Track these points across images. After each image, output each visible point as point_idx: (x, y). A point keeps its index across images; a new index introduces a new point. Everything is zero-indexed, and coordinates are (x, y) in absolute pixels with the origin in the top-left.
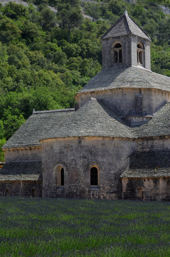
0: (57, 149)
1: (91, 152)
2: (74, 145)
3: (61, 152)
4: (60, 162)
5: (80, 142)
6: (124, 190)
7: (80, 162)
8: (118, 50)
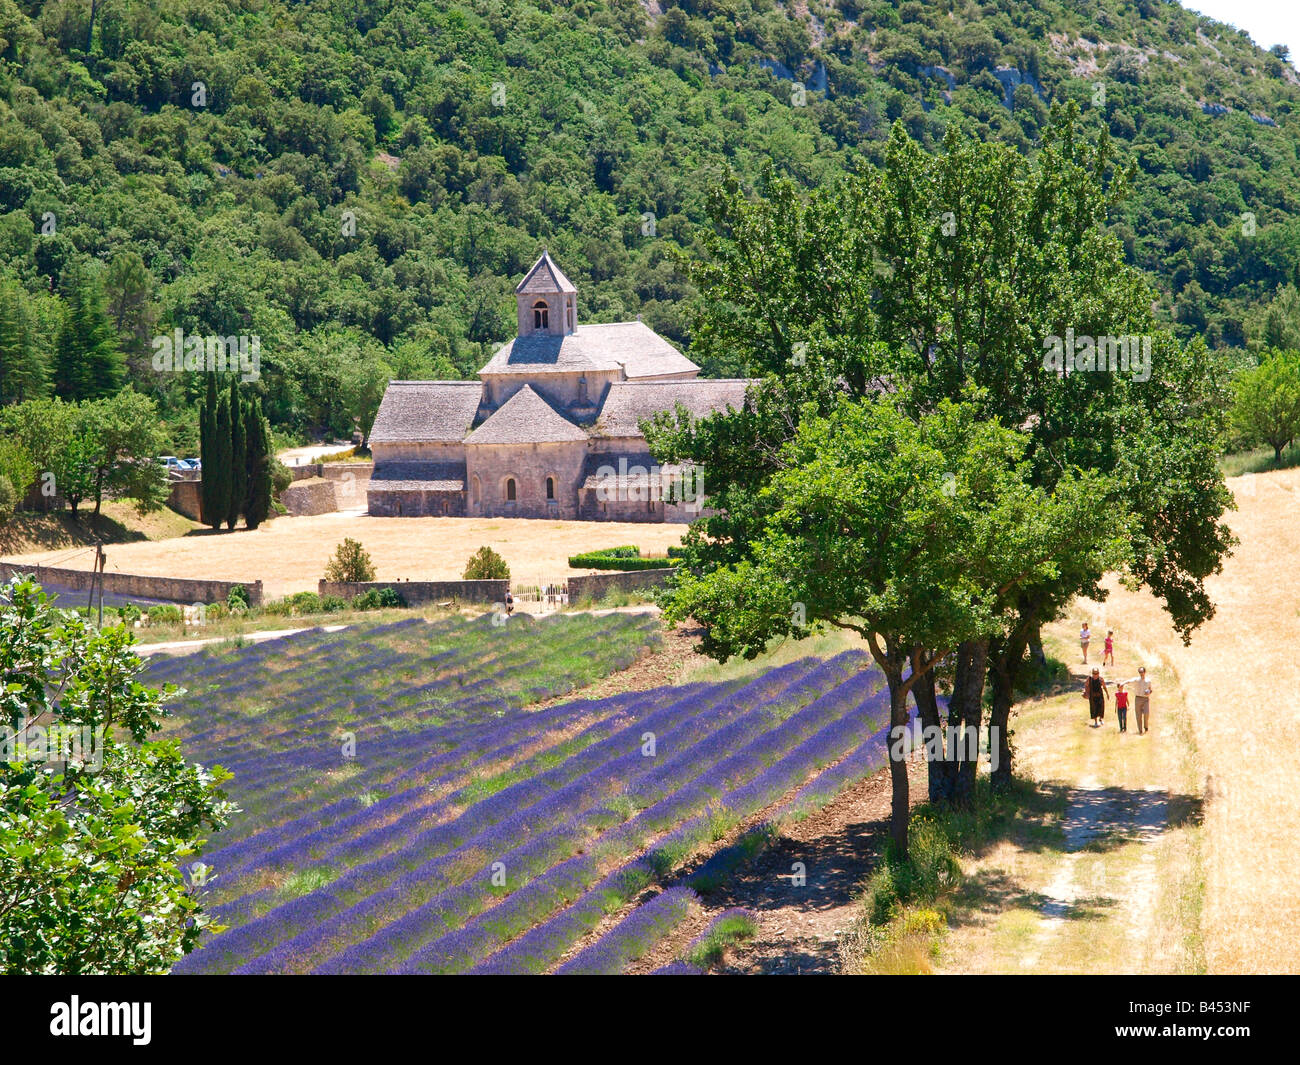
0: (504, 456)
1: (547, 460)
2: (528, 453)
3: (511, 461)
4: (510, 472)
5: (535, 448)
6: (582, 502)
7: (536, 472)
8: (541, 310)
